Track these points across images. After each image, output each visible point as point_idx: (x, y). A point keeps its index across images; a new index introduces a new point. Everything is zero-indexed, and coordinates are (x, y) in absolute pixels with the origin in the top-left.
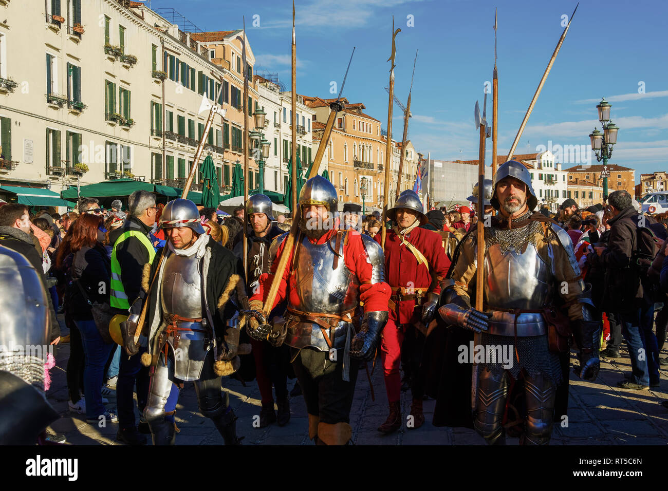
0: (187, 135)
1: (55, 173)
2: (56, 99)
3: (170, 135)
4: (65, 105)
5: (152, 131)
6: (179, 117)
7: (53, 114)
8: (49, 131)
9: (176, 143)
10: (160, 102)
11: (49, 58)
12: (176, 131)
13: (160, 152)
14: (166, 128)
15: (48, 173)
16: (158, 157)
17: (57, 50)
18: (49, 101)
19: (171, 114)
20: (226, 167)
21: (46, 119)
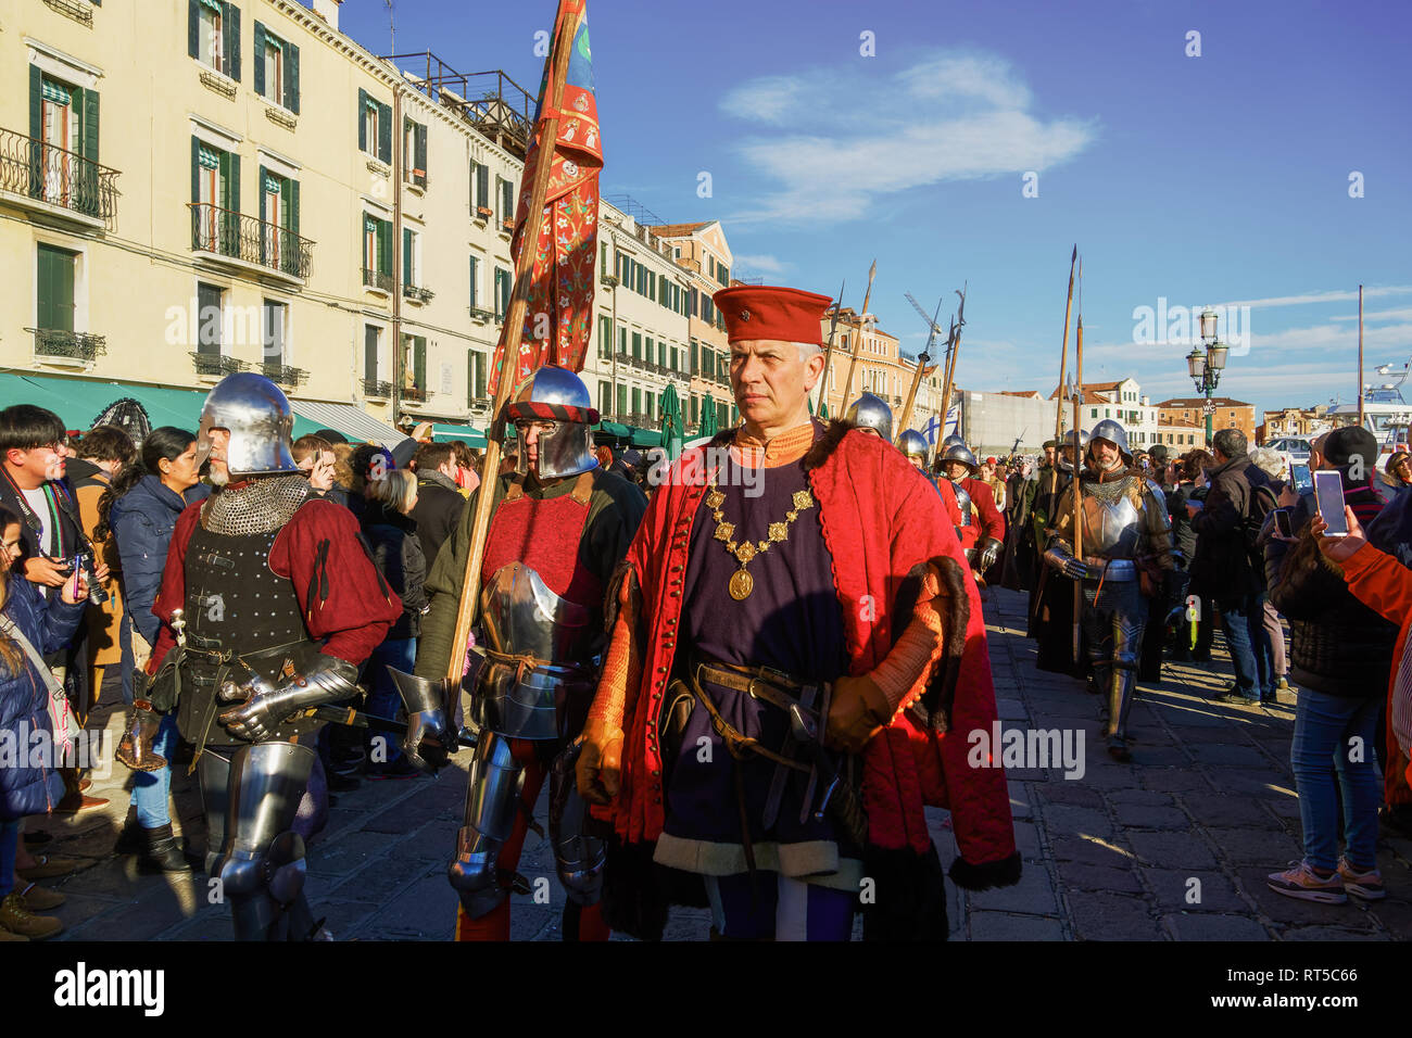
0: (644, 358)
1: (478, 407)
2: (481, 312)
3: (622, 358)
4: (492, 320)
5: (600, 352)
6: (634, 334)
7: (476, 331)
8: (471, 353)
9: (630, 368)
10: (609, 315)
11: (473, 260)
12: (629, 352)
13: (609, 380)
14: (617, 349)
15: (470, 407)
16: (607, 385)
17: (484, 251)
18: (473, 315)
19: (624, 330)
20: (694, 400)
21: (469, 338)
